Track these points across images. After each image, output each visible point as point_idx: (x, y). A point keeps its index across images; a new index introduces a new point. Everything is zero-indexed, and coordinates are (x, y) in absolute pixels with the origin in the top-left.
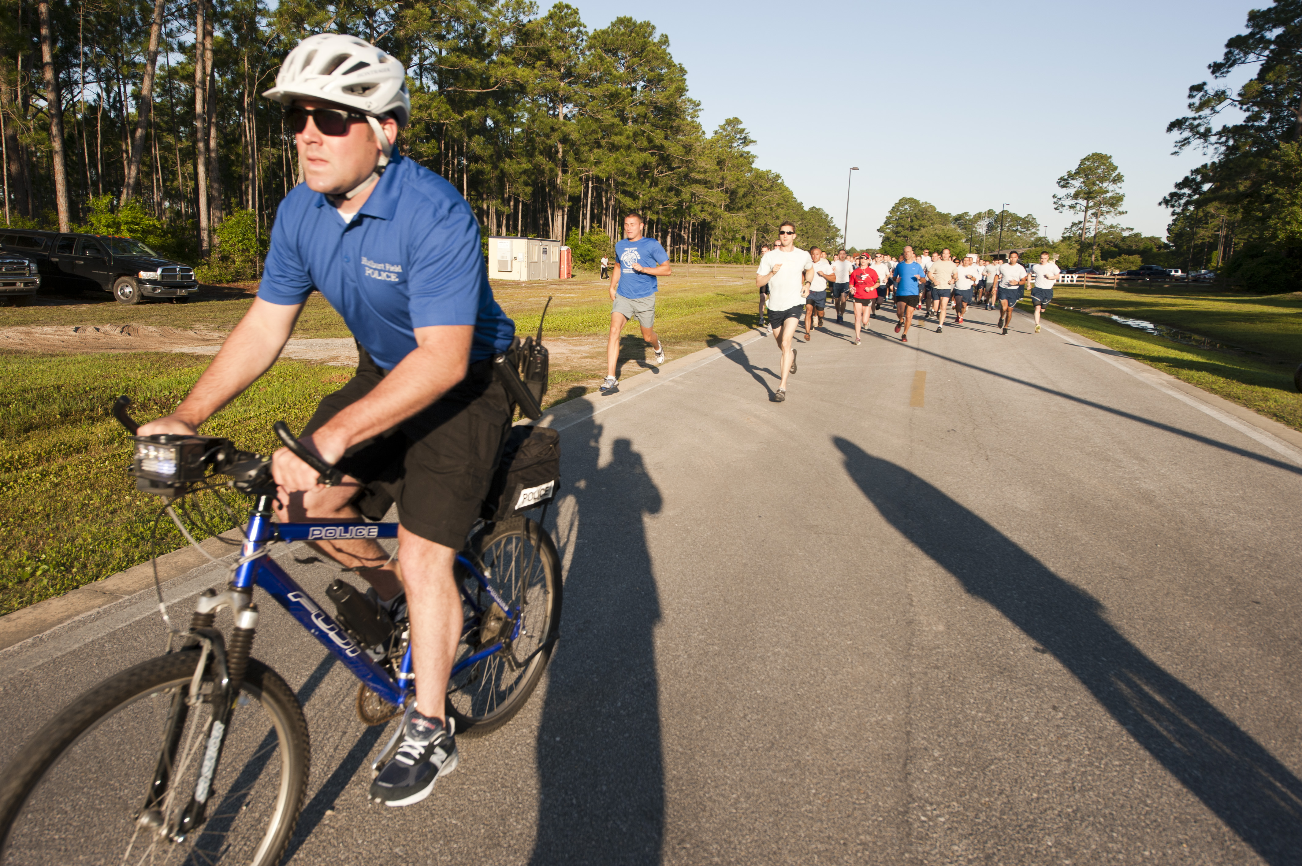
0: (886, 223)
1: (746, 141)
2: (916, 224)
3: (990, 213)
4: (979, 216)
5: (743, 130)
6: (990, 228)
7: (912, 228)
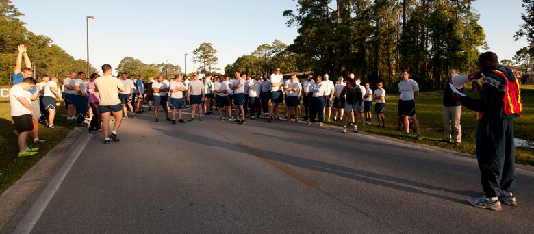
0: (119, 67)
1: (17, 13)
2: (133, 67)
3: (163, 64)
4: (159, 65)
5: (12, 6)
6: (163, 69)
7: (132, 69)
